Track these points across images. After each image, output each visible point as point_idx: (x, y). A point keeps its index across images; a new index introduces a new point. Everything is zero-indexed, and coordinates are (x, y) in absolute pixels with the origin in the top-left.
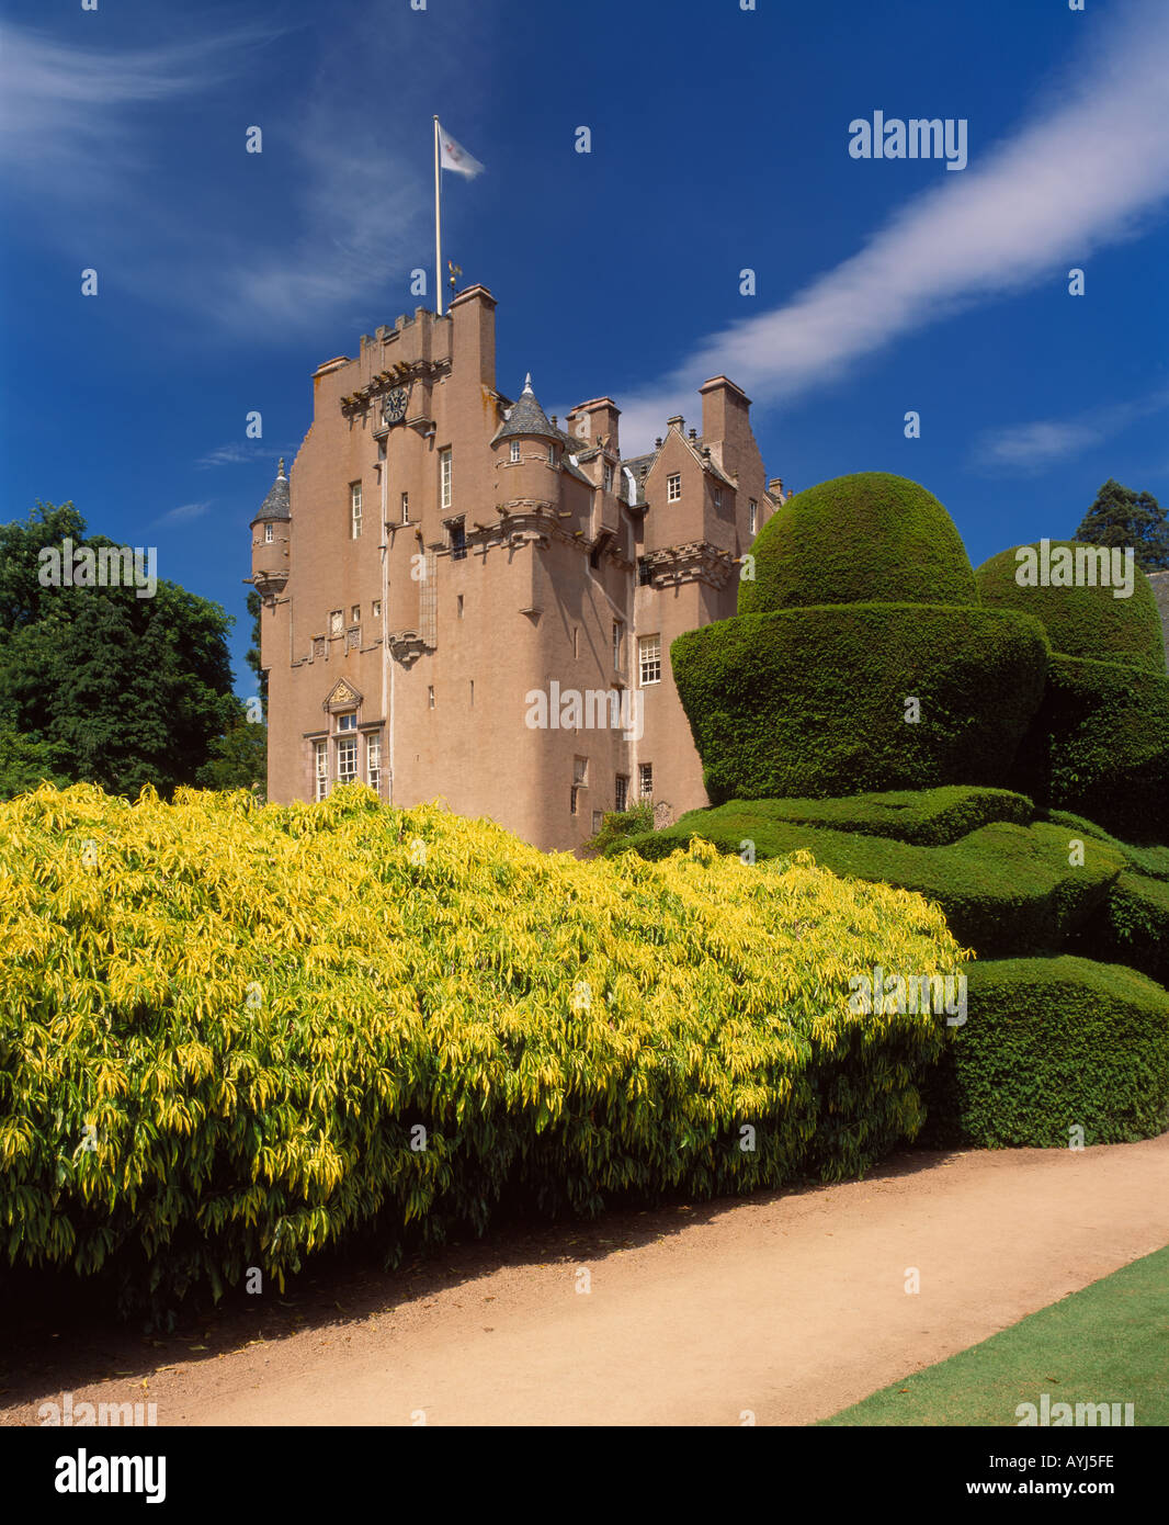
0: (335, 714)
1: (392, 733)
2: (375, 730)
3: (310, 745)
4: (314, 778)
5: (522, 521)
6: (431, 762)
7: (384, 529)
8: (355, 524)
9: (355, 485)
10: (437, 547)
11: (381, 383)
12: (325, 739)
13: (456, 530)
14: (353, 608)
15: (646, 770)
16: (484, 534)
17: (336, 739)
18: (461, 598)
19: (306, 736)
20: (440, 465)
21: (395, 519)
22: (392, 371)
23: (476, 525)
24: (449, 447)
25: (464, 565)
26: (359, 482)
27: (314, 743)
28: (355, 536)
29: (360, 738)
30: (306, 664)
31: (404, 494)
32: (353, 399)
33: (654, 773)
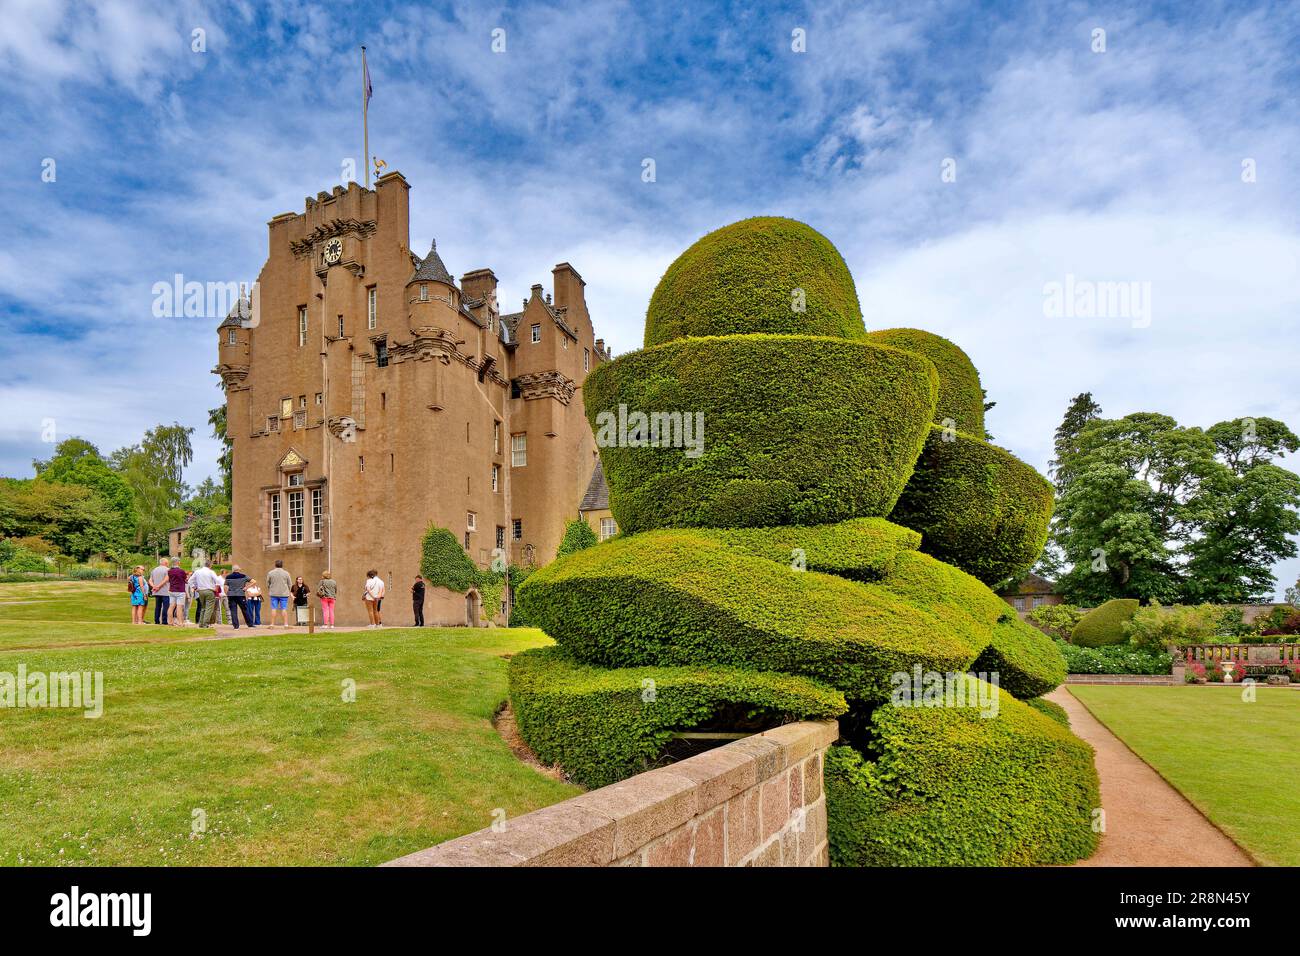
0: (287, 473)
1: (331, 488)
2: (319, 487)
3: (267, 496)
4: (270, 520)
5: (429, 342)
6: (361, 511)
7: (324, 340)
8: (301, 336)
9: (301, 308)
10: (364, 356)
11: (322, 233)
12: (278, 492)
13: (380, 345)
14: (301, 397)
15: (518, 524)
16: (402, 349)
17: (287, 492)
18: (384, 395)
19: (262, 489)
20: (367, 298)
21: (334, 333)
22: (331, 225)
23: (395, 343)
24: (374, 286)
25: (386, 371)
26: (305, 306)
27: (270, 494)
28: (301, 345)
29: (306, 491)
30: (263, 437)
31: (340, 316)
32: (300, 243)
33: (522, 525)
